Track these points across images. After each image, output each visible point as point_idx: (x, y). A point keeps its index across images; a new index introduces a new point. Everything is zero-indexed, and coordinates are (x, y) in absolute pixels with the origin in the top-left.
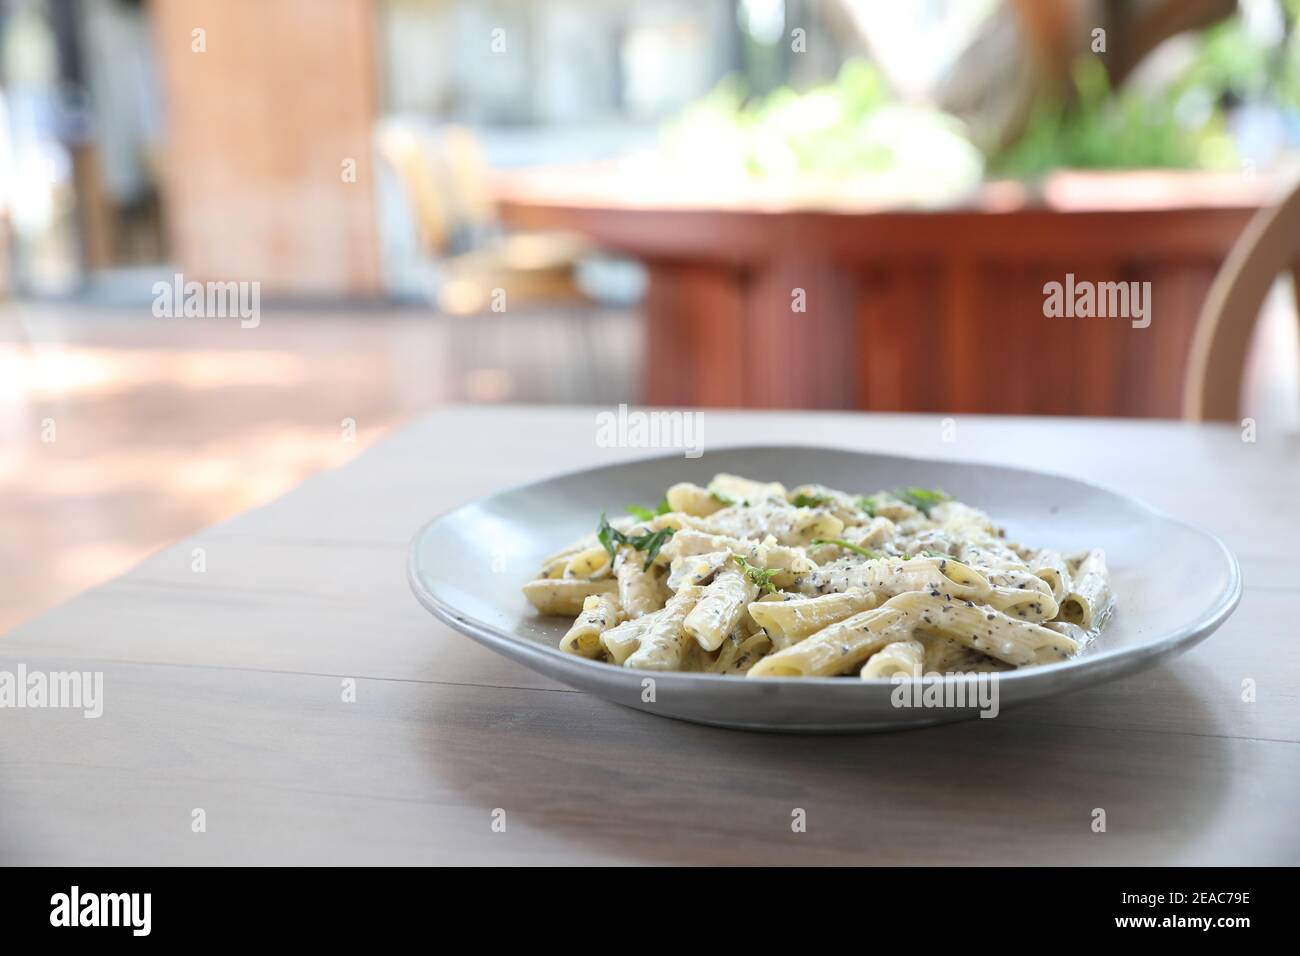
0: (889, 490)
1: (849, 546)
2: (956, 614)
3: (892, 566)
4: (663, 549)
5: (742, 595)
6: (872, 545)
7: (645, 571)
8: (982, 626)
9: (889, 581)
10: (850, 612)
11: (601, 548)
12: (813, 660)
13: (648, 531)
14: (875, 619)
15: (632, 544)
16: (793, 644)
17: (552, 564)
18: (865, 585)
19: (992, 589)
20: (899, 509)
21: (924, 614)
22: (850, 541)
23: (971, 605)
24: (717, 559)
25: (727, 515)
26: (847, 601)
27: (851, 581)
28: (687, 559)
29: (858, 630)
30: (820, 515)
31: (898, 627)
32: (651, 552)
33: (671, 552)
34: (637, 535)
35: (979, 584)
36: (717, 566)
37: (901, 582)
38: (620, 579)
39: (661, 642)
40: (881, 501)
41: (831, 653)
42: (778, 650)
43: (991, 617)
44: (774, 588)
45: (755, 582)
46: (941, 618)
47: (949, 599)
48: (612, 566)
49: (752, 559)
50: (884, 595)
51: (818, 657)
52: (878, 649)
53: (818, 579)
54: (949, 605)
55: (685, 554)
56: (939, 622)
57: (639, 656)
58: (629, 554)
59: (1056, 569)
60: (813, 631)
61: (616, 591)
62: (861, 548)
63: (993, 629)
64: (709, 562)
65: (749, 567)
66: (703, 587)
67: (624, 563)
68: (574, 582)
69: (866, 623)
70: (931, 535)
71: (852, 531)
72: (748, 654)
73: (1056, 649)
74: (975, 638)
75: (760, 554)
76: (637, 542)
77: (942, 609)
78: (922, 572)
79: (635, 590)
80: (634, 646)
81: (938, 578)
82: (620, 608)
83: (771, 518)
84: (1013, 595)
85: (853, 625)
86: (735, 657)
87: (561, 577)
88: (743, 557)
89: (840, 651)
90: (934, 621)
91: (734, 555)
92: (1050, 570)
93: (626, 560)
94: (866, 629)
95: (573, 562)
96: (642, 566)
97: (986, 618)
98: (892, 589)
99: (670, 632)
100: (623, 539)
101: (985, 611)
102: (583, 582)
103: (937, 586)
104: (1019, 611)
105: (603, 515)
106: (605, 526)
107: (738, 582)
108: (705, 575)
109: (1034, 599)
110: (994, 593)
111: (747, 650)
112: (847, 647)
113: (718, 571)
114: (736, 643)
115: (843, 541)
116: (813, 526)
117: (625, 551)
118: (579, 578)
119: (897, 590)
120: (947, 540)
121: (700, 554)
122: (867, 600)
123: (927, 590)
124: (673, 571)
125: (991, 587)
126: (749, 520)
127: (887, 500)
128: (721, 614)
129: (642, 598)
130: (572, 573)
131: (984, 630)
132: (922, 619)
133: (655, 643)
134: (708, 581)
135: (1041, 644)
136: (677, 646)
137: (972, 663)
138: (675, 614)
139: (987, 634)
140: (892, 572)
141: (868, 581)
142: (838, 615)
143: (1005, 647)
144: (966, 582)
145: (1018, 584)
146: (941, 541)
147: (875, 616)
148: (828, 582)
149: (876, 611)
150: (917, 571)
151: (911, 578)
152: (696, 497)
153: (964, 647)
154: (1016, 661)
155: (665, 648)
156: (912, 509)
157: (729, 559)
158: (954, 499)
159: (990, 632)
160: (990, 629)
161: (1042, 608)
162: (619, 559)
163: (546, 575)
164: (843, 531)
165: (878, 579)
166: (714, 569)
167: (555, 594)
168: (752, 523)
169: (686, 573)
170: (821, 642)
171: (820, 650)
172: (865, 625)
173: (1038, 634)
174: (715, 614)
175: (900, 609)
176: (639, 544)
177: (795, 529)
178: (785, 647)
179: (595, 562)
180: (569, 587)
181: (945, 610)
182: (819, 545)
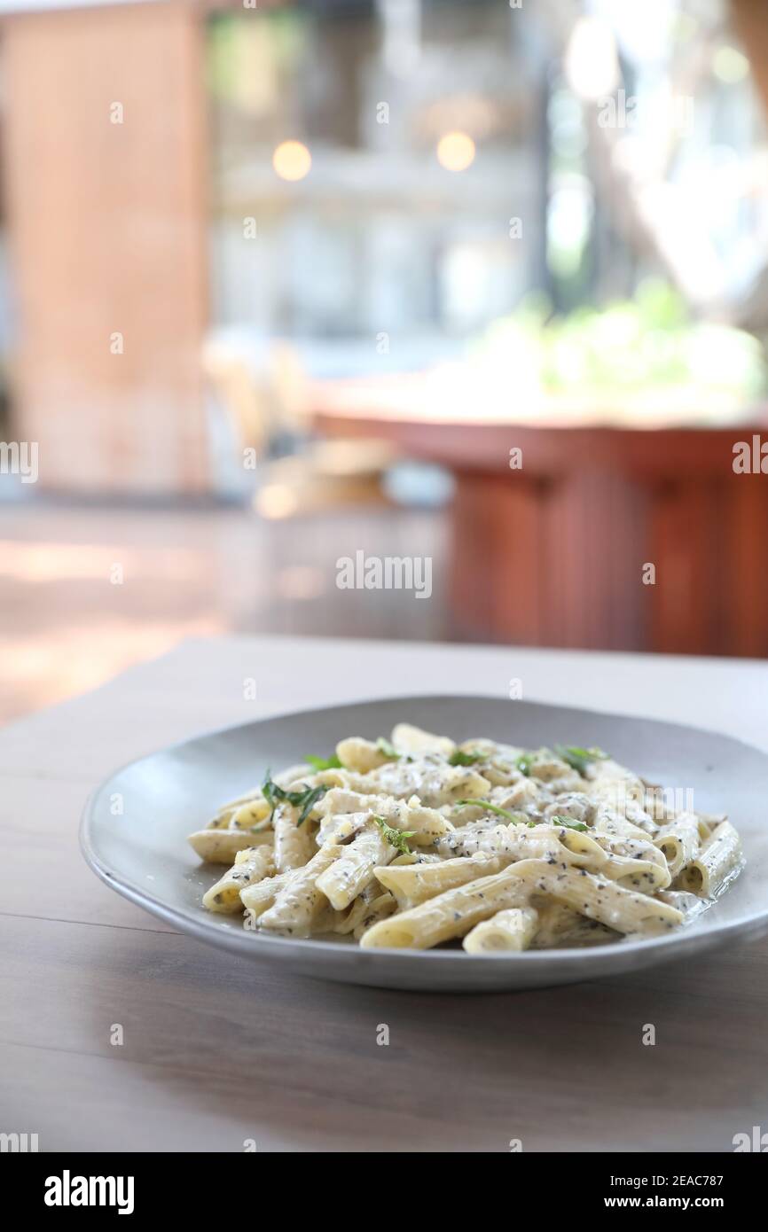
0: (550, 747)
1: (491, 808)
2: (570, 883)
3: (517, 833)
4: (316, 806)
5: (376, 857)
6: (513, 806)
7: (298, 826)
8: (592, 895)
9: (513, 846)
10: (472, 877)
11: (264, 801)
12: (424, 925)
13: (307, 787)
14: (494, 884)
15: (289, 799)
16: (414, 906)
17: (223, 813)
18: (493, 849)
19: (608, 857)
20: (555, 766)
21: (540, 881)
22: (493, 803)
23: (584, 874)
24: (359, 819)
25: (389, 770)
26: (471, 865)
27: (482, 843)
28: (337, 817)
29: (473, 896)
30: (469, 775)
31: (514, 894)
32: (305, 809)
33: (323, 808)
34: (295, 791)
35: (595, 853)
36: (359, 826)
37: (523, 848)
38: (276, 833)
39: (293, 900)
40: (543, 758)
41: (444, 919)
42: (401, 911)
43: (601, 887)
44: (407, 850)
45: (391, 843)
46: (556, 886)
47: (565, 867)
48: (271, 819)
49: (392, 821)
50: (508, 859)
51: (430, 922)
52: (487, 916)
53: (452, 842)
54: (564, 873)
55: (335, 812)
56: (553, 890)
57: (270, 915)
58: (285, 809)
59: (679, 838)
60: (431, 895)
61: (272, 845)
62: (502, 810)
63: (602, 898)
64: (353, 823)
65: (387, 828)
66: (343, 846)
67: (280, 817)
68: (238, 833)
69: (483, 889)
70: (570, 798)
71: (499, 791)
72: (377, 913)
73: (662, 919)
74: (586, 906)
75: (402, 815)
76: (293, 798)
77: (557, 877)
78: (542, 839)
79: (286, 844)
80: (270, 903)
81: (557, 847)
82: (272, 862)
83: (426, 776)
84: (629, 865)
85: (469, 892)
86: (364, 916)
87: (226, 827)
88: (383, 818)
89: (452, 917)
90: (549, 889)
91: (375, 815)
92: (674, 838)
93: (283, 815)
94: (481, 895)
95: (240, 812)
96: (296, 822)
97: (596, 887)
98: (516, 854)
99: (304, 890)
100: (280, 794)
101: (596, 880)
102: (244, 833)
103: (555, 854)
104: (634, 880)
105: (269, 771)
106: (268, 781)
107: (375, 843)
108: (347, 834)
109: (647, 870)
110: (610, 862)
111: (376, 910)
112: (460, 913)
113: (359, 831)
114: (367, 901)
115: (486, 802)
116: (464, 785)
117: (283, 806)
118: (243, 830)
119: (521, 856)
120: (584, 804)
121: (349, 813)
122: (490, 866)
123: (545, 858)
124: (323, 828)
125: (606, 855)
126: (406, 777)
127: (547, 757)
128: (349, 876)
129: (292, 853)
130: (237, 824)
131: (595, 898)
132: (537, 885)
133: (287, 902)
134: (349, 840)
135: (649, 915)
136: (308, 904)
137: (586, 928)
138: (312, 873)
139: (596, 903)
140: (516, 838)
141: (496, 846)
142: (459, 879)
143: (613, 916)
144: (584, 851)
145: (635, 853)
146: (578, 804)
147: (493, 882)
148: (462, 844)
149: (496, 876)
150: (538, 838)
151: (533, 844)
152: (364, 751)
153: (578, 913)
154: (624, 929)
155: (296, 907)
156: (567, 767)
157: (371, 820)
158: (610, 757)
159: (600, 902)
160: (600, 898)
161: (655, 878)
162: (277, 813)
163: (216, 824)
164: (491, 790)
165: (504, 843)
166: (355, 829)
167: (217, 844)
168: (409, 779)
169: (333, 831)
170: (434, 908)
171: (432, 916)
172: (479, 891)
173: (644, 905)
174: (344, 877)
175: (517, 875)
176: (296, 800)
177: (445, 788)
178: (406, 909)
179: (259, 814)
180: (232, 837)
181: (560, 878)
182: (463, 806)
